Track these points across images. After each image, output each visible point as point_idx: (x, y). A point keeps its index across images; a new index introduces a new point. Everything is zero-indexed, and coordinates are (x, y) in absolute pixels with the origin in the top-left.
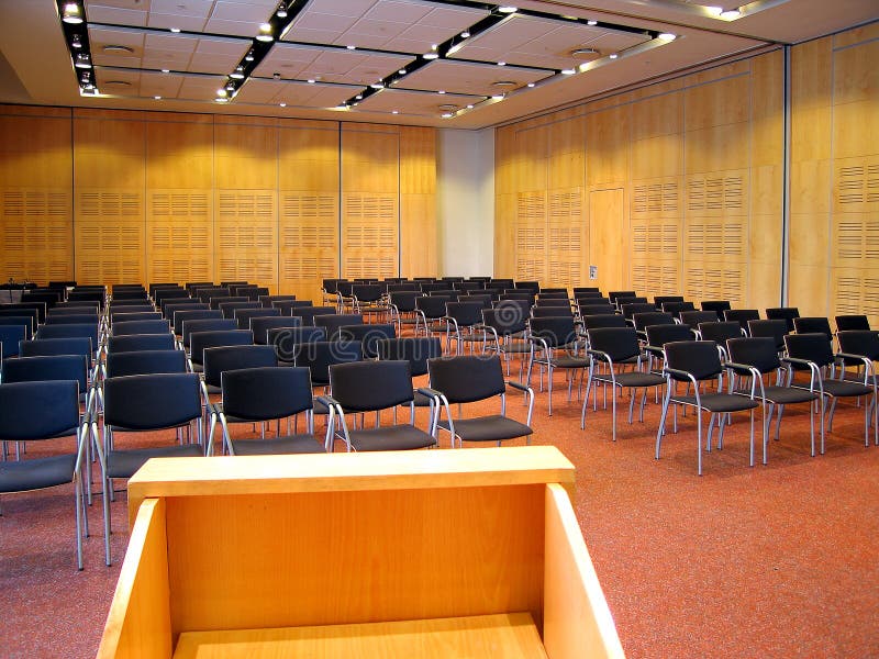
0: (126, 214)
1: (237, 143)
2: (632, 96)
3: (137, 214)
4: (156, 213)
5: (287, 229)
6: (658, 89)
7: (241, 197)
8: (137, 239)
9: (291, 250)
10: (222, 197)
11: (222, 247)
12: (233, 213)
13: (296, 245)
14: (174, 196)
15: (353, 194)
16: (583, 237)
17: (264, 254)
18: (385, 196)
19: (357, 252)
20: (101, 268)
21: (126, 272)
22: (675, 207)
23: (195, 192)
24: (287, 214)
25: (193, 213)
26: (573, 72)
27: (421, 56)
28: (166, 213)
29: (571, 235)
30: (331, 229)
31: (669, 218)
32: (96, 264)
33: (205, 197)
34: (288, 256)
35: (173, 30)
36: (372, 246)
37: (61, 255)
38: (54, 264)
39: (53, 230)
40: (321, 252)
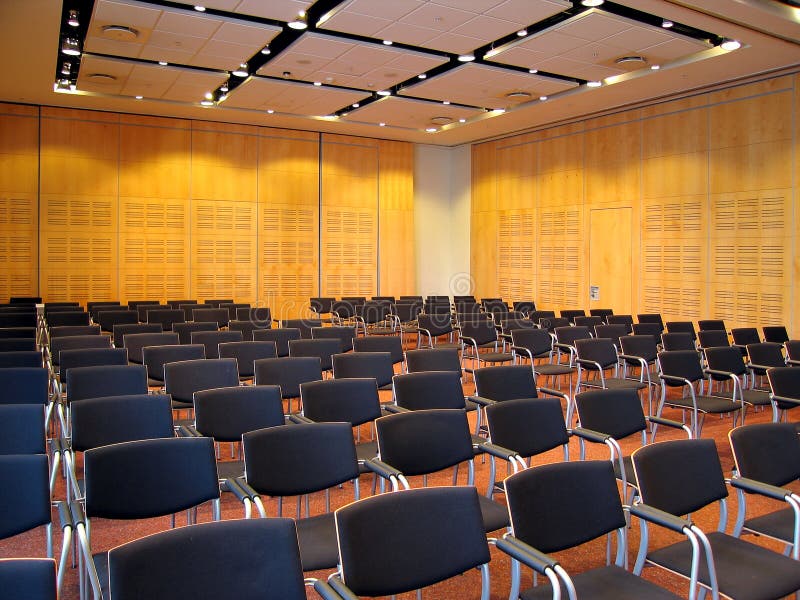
0: (97, 223)
1: (216, 151)
2: (643, 113)
3: (109, 224)
4: (128, 223)
5: (266, 244)
6: (675, 107)
7: (220, 209)
8: (108, 250)
9: (270, 266)
10: (200, 209)
11: (200, 261)
12: (210, 226)
13: (275, 261)
14: (150, 206)
15: (333, 210)
16: (582, 258)
17: (242, 269)
18: (365, 211)
19: (337, 269)
20: (69, 283)
21: (96, 288)
22: (699, 228)
23: (172, 202)
24: (266, 228)
25: (169, 224)
26: (599, 84)
27: (457, 56)
28: (140, 224)
29: (567, 254)
30: (310, 245)
31: (690, 238)
32: (64, 278)
33: (182, 208)
34: (267, 273)
35: (197, 8)
36: (351, 262)
37: (23, 268)
38: (17, 278)
39: (15, 240)
40: (300, 269)
